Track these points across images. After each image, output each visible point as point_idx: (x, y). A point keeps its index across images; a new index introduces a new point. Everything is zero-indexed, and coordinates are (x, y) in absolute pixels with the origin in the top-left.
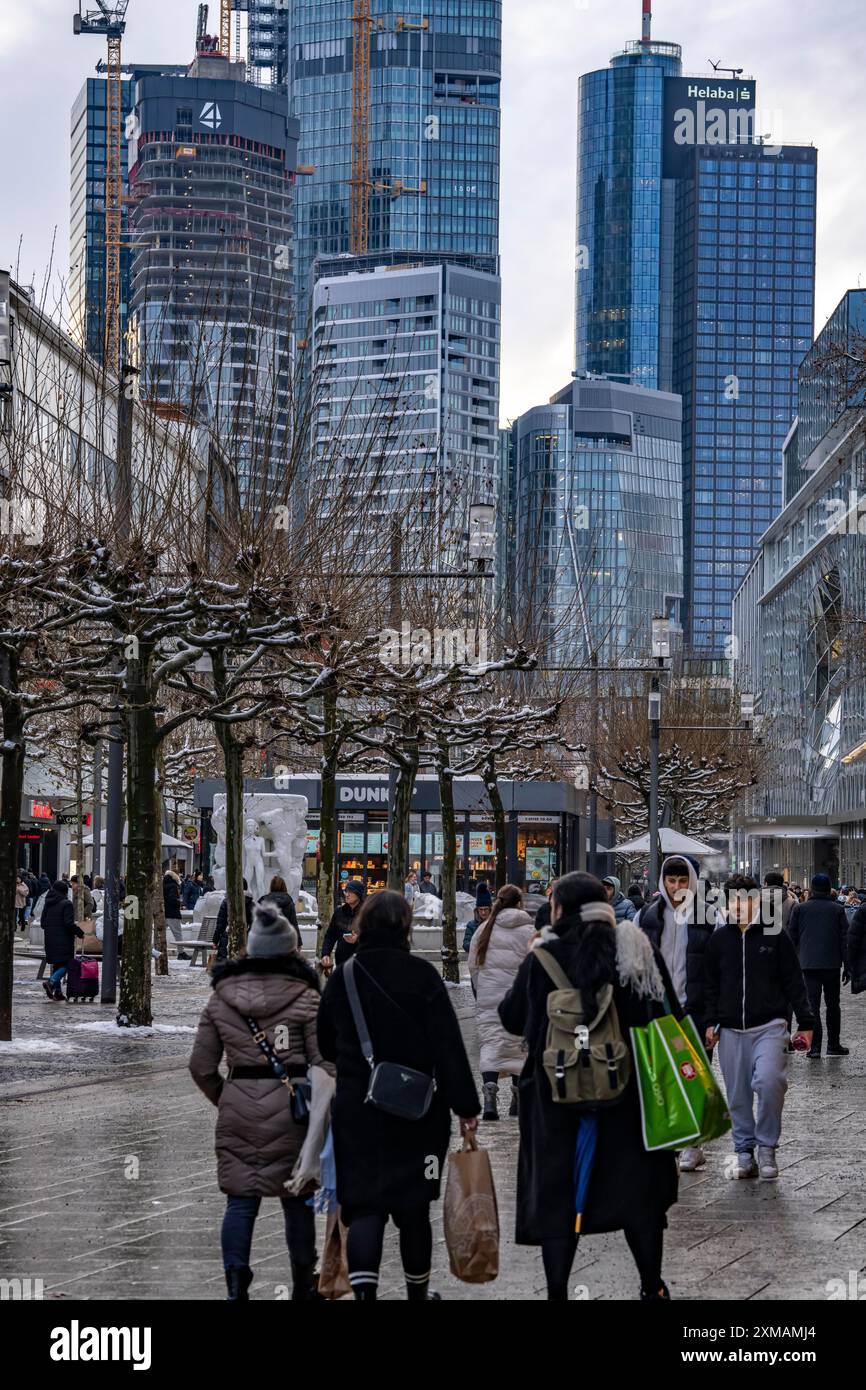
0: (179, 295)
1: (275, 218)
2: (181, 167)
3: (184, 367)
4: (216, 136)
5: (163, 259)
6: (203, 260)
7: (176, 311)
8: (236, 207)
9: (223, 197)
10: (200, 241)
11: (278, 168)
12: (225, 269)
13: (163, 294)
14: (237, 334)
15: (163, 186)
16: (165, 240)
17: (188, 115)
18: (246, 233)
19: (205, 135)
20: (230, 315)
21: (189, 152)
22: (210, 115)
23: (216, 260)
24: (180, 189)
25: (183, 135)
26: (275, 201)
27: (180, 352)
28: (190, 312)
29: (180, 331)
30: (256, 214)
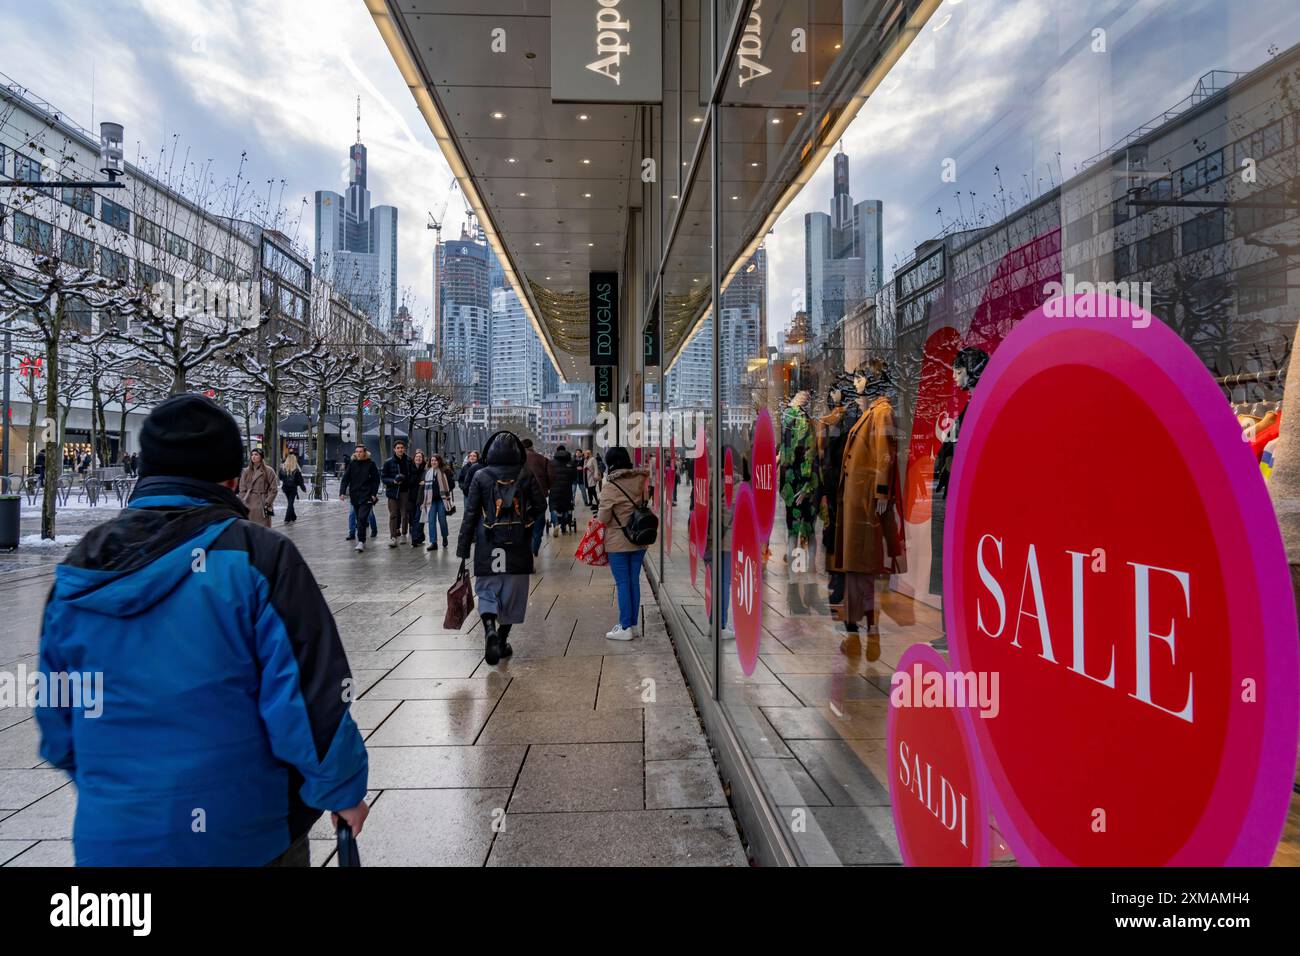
0: (457, 299)
1: (483, 279)
2: (457, 264)
3: (457, 318)
4: (466, 256)
5: (452, 289)
6: (462, 289)
7: (456, 303)
8: (472, 276)
9: (469, 273)
10: (463, 284)
11: (484, 265)
12: (469, 292)
13: (452, 299)
14: (472, 309)
15: (451, 269)
16: (452, 284)
17: (458, 251)
18: (475, 282)
19: (463, 256)
20: (471, 304)
21: (458, 260)
22: (465, 251)
23: (466, 289)
24: (457, 270)
25: (457, 256)
26: (483, 274)
27: (457, 314)
28: (459, 303)
29: (457, 308)
30: (477, 277)
